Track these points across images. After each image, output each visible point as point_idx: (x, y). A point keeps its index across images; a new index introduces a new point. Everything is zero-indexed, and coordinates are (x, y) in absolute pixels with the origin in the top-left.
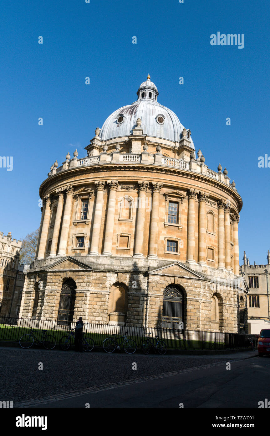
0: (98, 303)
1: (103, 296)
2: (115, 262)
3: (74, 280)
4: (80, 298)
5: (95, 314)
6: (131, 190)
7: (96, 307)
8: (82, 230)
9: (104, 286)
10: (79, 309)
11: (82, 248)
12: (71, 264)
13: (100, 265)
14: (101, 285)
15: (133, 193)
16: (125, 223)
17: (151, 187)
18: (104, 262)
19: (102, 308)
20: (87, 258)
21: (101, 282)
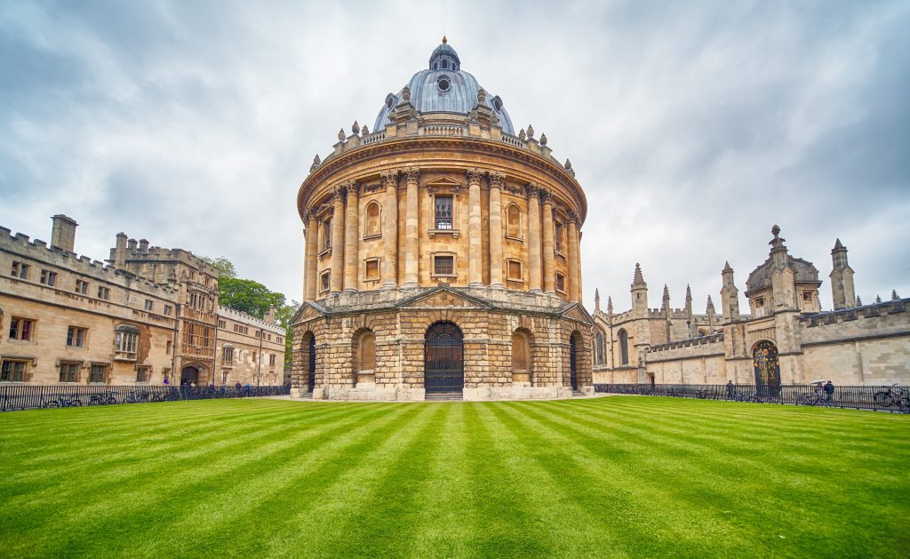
0: (500, 358)
1: (505, 347)
2: (515, 299)
3: (458, 323)
4: (473, 352)
5: (496, 374)
6: (516, 195)
7: (497, 363)
8: (447, 247)
9: (504, 333)
10: (474, 368)
11: (450, 275)
12: (446, 299)
13: (496, 301)
14: (500, 332)
15: (519, 200)
16: (514, 244)
17: (543, 195)
18: (500, 297)
19: (505, 364)
20: (472, 291)
21: (500, 327)
